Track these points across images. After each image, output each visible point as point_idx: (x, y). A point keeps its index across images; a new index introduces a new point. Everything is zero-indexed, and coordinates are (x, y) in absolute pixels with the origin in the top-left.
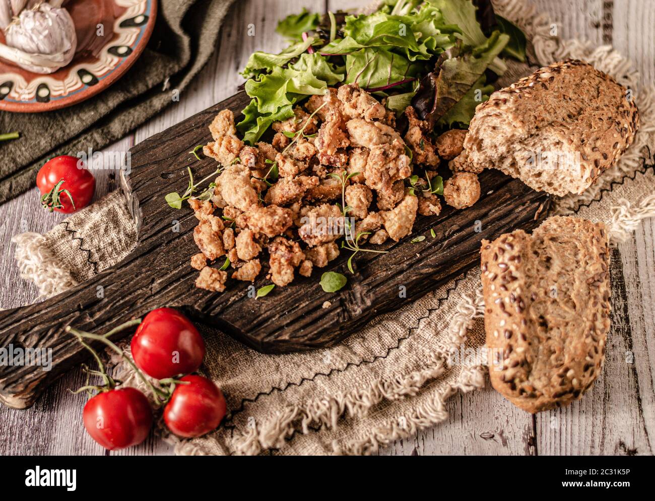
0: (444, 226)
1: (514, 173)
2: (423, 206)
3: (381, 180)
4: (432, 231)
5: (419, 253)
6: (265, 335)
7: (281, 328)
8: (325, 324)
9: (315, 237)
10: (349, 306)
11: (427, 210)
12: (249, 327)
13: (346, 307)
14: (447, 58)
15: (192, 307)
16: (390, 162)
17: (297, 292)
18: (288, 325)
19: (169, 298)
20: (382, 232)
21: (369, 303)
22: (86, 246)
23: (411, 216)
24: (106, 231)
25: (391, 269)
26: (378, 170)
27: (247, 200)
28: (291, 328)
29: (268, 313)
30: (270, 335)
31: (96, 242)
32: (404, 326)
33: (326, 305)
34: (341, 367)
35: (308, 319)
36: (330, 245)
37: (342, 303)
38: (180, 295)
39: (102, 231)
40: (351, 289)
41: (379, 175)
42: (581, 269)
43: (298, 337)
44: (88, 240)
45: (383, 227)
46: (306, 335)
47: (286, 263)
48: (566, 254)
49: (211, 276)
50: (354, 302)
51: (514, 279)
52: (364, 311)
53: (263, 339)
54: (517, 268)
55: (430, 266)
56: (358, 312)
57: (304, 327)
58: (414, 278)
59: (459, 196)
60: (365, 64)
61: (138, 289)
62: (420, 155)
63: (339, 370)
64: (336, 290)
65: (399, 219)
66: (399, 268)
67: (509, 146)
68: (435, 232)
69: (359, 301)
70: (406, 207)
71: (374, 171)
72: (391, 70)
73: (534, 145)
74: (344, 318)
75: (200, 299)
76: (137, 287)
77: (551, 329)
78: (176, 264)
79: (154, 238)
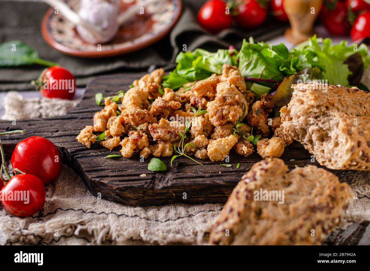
0: (248, 165)
1: (311, 149)
2: (239, 145)
3: (215, 114)
4: (238, 164)
5: (222, 172)
6: (95, 176)
7: (107, 176)
8: (134, 184)
9: (158, 132)
10: (157, 182)
11: (240, 149)
12: (89, 169)
13: (155, 181)
14: (303, 73)
15: (67, 149)
16: (226, 105)
17: (132, 164)
18: (112, 176)
19: (58, 141)
20: (204, 150)
21: (169, 184)
22: (41, 111)
23: (227, 147)
24: (59, 109)
25: (197, 173)
26: (216, 108)
27: (132, 101)
28: (112, 178)
29: (106, 167)
30: (97, 177)
31: (48, 111)
32: (188, 212)
33: (143, 175)
34: (130, 215)
35: (126, 178)
36: (168, 145)
37: (154, 178)
38: (66, 142)
39: (56, 108)
40: (165, 175)
41: (216, 110)
42: (309, 197)
43: (113, 184)
44: (45, 108)
45: (206, 148)
46: (118, 185)
47: (131, 141)
48: (305, 186)
49: (85, 133)
50: (162, 181)
51: (255, 179)
52: (164, 188)
53: (92, 178)
54: (261, 175)
55: (223, 180)
56: (159, 187)
57: (120, 181)
58: (208, 183)
59: (265, 148)
60: (249, 59)
61: (46, 132)
62: (254, 117)
63: (127, 216)
64: (154, 170)
65: (218, 145)
66: (203, 175)
67: (306, 118)
68: (240, 165)
69: (165, 182)
70: (226, 139)
71: (214, 107)
72: (265, 69)
73: (323, 123)
74: (148, 186)
75: (74, 148)
76: (47, 131)
77: (262, 219)
78: (76, 128)
79: (76, 114)
